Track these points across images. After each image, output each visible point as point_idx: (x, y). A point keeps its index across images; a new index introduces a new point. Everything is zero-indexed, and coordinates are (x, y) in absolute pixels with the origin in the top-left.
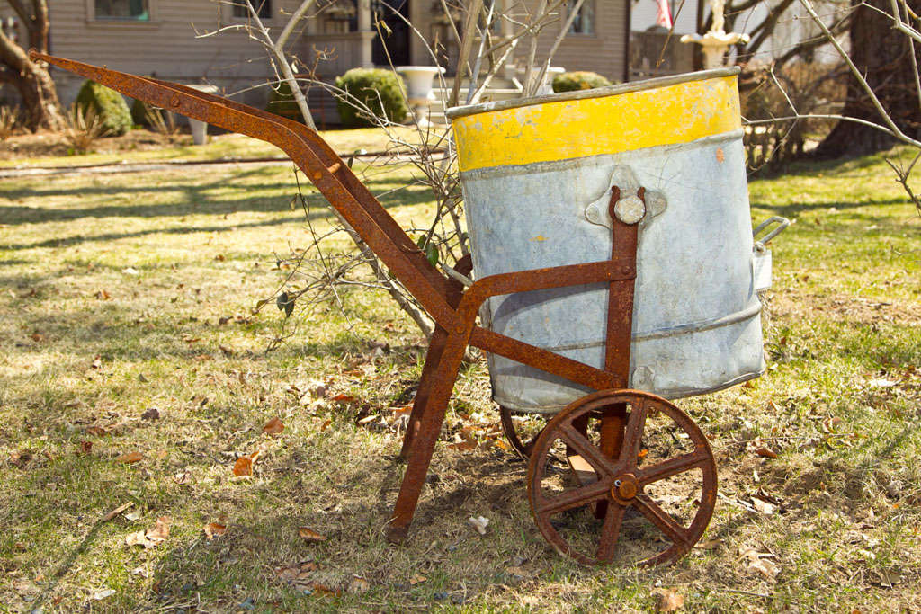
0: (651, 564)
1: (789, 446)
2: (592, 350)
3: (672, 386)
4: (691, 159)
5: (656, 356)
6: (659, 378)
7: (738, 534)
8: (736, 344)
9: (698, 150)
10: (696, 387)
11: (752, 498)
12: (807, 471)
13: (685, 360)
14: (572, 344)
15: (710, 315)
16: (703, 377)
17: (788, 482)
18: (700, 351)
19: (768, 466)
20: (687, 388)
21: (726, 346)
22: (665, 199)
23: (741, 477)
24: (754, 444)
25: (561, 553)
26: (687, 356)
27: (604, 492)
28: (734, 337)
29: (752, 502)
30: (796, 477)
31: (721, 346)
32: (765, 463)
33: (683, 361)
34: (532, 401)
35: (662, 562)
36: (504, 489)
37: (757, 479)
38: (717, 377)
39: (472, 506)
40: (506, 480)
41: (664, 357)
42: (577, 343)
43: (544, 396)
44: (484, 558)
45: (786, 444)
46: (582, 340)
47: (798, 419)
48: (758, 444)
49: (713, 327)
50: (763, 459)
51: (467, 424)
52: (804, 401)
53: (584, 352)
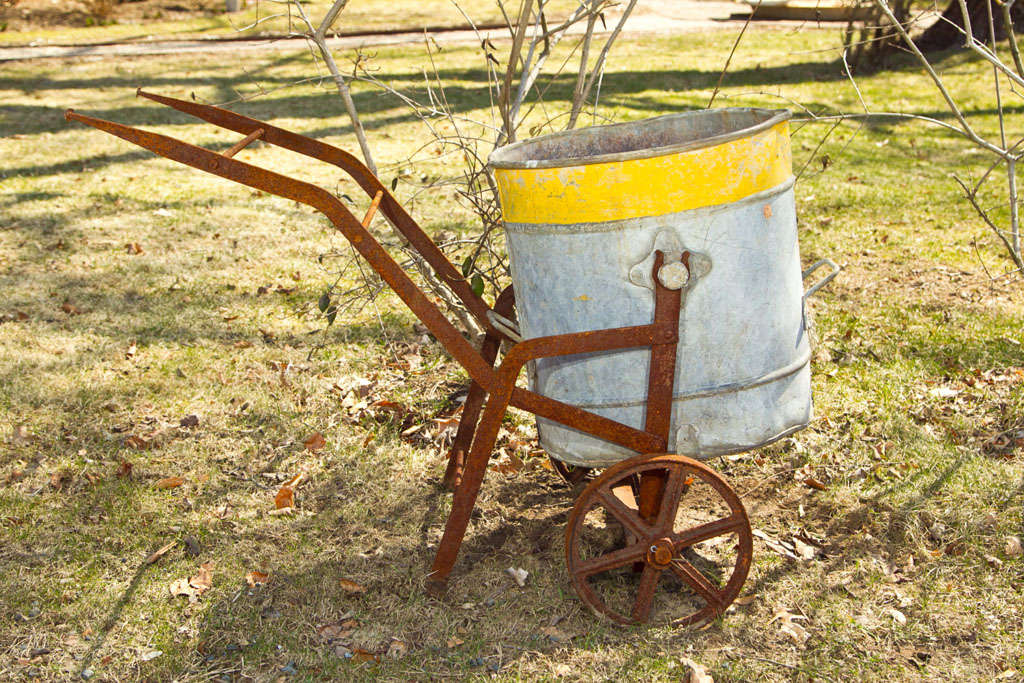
0: (685, 623)
1: (838, 475)
2: (636, 408)
3: (716, 444)
4: (737, 219)
5: (701, 415)
6: (704, 435)
7: (774, 589)
8: (781, 399)
9: (744, 209)
10: (740, 444)
11: (795, 540)
12: (852, 509)
13: (729, 418)
14: (616, 402)
15: (755, 373)
16: (747, 435)
17: (832, 521)
18: (744, 409)
19: (814, 499)
20: (732, 446)
21: (771, 402)
22: (710, 261)
23: (786, 512)
24: (803, 472)
25: (597, 613)
26: (731, 414)
27: (640, 555)
28: (779, 393)
29: (793, 544)
30: (840, 516)
31: (766, 403)
32: (810, 496)
33: (727, 419)
34: (576, 454)
35: (697, 621)
36: (546, 525)
37: (802, 513)
38: (761, 433)
39: (513, 545)
40: (548, 513)
41: (708, 416)
42: (621, 402)
43: (589, 450)
44: (521, 616)
45: (835, 473)
46: (626, 399)
47: (851, 439)
48: (807, 472)
49: (758, 384)
50: (811, 490)
51: (513, 438)
52: (860, 418)
53: (629, 410)
